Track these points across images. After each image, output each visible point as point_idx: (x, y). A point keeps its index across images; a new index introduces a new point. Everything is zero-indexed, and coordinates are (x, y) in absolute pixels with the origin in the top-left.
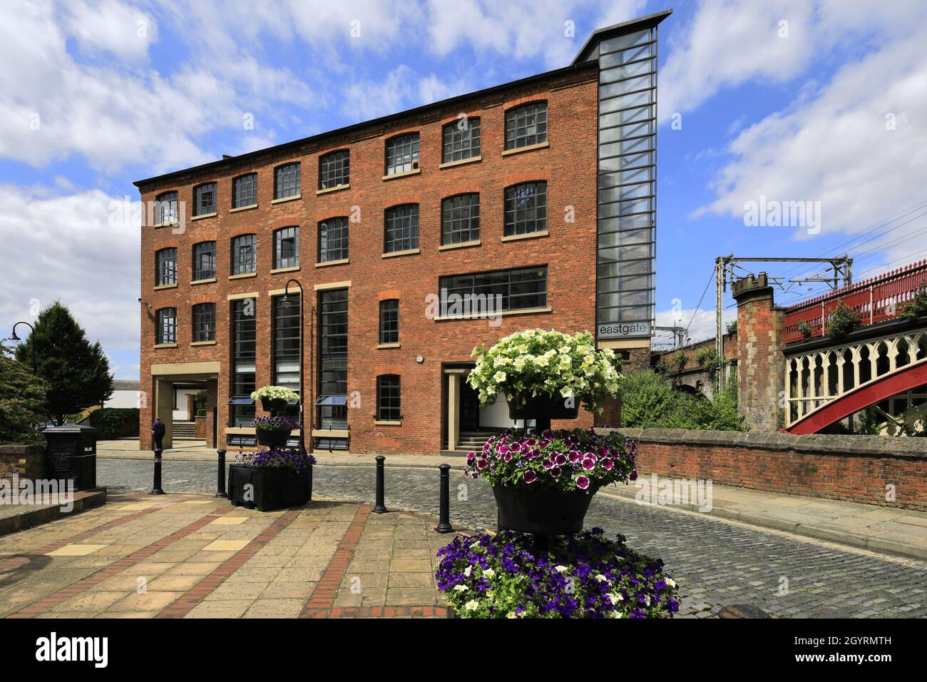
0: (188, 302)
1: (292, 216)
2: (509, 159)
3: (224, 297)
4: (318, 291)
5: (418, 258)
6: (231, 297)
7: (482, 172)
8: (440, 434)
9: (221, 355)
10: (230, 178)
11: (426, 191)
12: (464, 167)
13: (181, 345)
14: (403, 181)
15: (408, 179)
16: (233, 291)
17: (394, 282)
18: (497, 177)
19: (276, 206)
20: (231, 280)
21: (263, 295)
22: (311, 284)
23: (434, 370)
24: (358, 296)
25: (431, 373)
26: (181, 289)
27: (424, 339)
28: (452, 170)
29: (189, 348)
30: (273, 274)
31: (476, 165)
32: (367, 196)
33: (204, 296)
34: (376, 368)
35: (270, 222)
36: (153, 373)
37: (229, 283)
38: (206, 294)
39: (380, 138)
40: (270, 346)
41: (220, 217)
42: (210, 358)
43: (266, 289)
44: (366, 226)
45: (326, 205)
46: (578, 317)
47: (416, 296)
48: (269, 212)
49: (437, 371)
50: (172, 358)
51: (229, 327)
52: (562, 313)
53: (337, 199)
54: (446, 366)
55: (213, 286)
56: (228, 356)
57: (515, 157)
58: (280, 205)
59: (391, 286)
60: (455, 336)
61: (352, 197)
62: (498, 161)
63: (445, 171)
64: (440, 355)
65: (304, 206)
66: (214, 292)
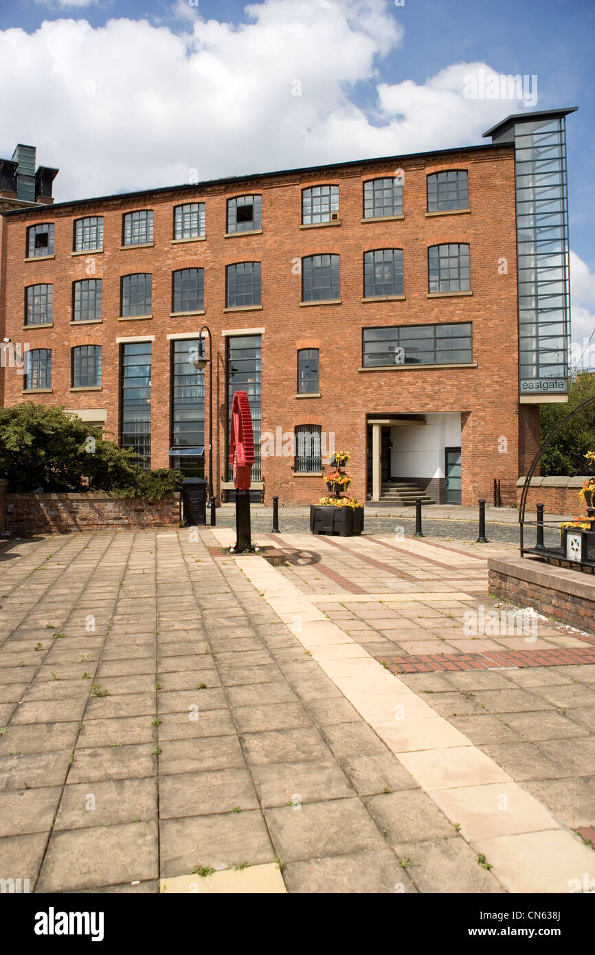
0: (67, 343)
2: (432, 220)
3: (112, 339)
4: (226, 336)
5: (340, 308)
6: (119, 340)
7: (405, 230)
8: (364, 485)
9: (107, 402)
10: (120, 213)
11: (347, 243)
12: (386, 224)
13: (57, 391)
14: (322, 232)
15: (327, 229)
16: (124, 333)
17: (313, 331)
18: (420, 236)
19: (175, 246)
20: (120, 321)
21: (161, 338)
22: (219, 329)
23: (358, 421)
24: (272, 344)
25: (355, 424)
26: (58, 329)
27: (347, 389)
28: (374, 225)
29: (68, 394)
30: (172, 317)
31: (399, 223)
32: (282, 243)
33: (87, 337)
34: (294, 418)
35: (169, 262)
37: (119, 324)
38: (90, 335)
39: (296, 187)
40: (169, 394)
41: (107, 253)
42: (94, 405)
43: (164, 333)
44: (280, 272)
45: (235, 249)
46: (503, 373)
47: (337, 346)
48: (167, 252)
49: (361, 422)
51: (118, 372)
52: (487, 368)
53: (248, 244)
54: (369, 416)
55: (98, 327)
56: (117, 403)
57: (438, 218)
58: (181, 245)
59: (310, 335)
60: (380, 387)
61: (265, 242)
62: (421, 221)
63: (366, 225)
64: (364, 406)
65: (209, 248)
66: (100, 333)
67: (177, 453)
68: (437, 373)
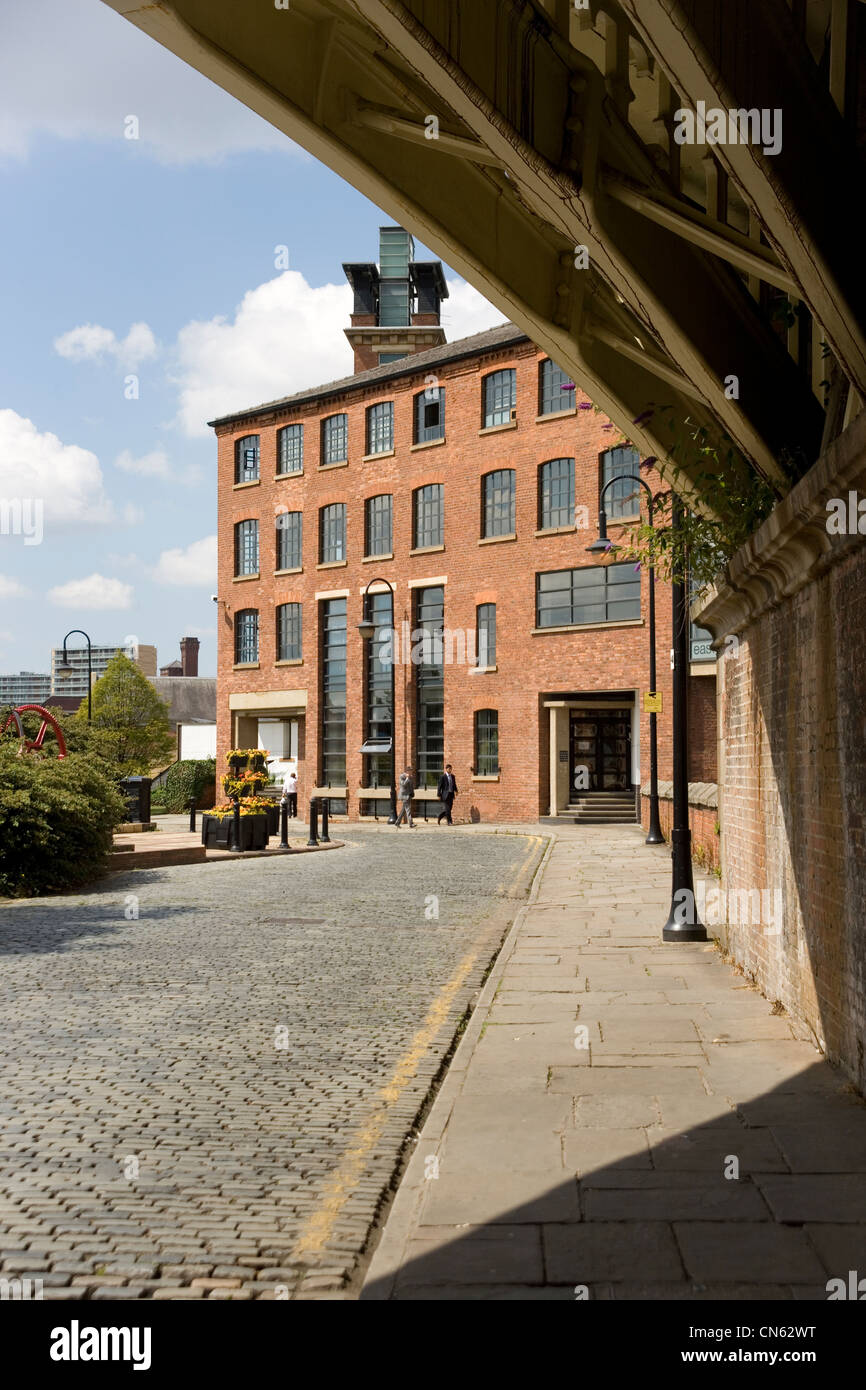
0: (272, 601)
1: (385, 480)
3: (311, 596)
4: (413, 589)
5: (514, 546)
6: (318, 595)
7: (577, 430)
8: (537, 794)
9: (308, 680)
10: (318, 419)
11: (523, 453)
12: (559, 423)
13: (263, 666)
14: (500, 437)
15: (505, 434)
16: (321, 586)
17: (491, 579)
18: (591, 438)
19: (367, 465)
20: (319, 570)
21: (354, 593)
22: (405, 580)
23: (529, 703)
24: (454, 598)
25: (528, 708)
26: (264, 582)
27: (522, 660)
28: (549, 425)
29: (273, 669)
30: (364, 563)
31: (571, 420)
32: (464, 456)
33: (290, 593)
34: (473, 701)
35: (362, 487)
36: (233, 706)
37: (318, 575)
38: (291, 590)
39: (477, 374)
40: (362, 668)
41: (307, 476)
42: (296, 684)
43: (357, 585)
44: (462, 498)
45: (420, 467)
46: (670, 633)
47: (512, 600)
48: (360, 473)
49: (534, 705)
50: (254, 685)
51: (317, 639)
53: (432, 459)
54: (545, 697)
55: (299, 577)
56: (316, 682)
58: (372, 463)
59: (487, 585)
60: (552, 656)
61: (447, 456)
62: (593, 416)
63: (541, 426)
64: (538, 682)
65: (398, 467)
66: (300, 587)
67: (374, 749)
68: (605, 635)
